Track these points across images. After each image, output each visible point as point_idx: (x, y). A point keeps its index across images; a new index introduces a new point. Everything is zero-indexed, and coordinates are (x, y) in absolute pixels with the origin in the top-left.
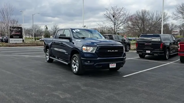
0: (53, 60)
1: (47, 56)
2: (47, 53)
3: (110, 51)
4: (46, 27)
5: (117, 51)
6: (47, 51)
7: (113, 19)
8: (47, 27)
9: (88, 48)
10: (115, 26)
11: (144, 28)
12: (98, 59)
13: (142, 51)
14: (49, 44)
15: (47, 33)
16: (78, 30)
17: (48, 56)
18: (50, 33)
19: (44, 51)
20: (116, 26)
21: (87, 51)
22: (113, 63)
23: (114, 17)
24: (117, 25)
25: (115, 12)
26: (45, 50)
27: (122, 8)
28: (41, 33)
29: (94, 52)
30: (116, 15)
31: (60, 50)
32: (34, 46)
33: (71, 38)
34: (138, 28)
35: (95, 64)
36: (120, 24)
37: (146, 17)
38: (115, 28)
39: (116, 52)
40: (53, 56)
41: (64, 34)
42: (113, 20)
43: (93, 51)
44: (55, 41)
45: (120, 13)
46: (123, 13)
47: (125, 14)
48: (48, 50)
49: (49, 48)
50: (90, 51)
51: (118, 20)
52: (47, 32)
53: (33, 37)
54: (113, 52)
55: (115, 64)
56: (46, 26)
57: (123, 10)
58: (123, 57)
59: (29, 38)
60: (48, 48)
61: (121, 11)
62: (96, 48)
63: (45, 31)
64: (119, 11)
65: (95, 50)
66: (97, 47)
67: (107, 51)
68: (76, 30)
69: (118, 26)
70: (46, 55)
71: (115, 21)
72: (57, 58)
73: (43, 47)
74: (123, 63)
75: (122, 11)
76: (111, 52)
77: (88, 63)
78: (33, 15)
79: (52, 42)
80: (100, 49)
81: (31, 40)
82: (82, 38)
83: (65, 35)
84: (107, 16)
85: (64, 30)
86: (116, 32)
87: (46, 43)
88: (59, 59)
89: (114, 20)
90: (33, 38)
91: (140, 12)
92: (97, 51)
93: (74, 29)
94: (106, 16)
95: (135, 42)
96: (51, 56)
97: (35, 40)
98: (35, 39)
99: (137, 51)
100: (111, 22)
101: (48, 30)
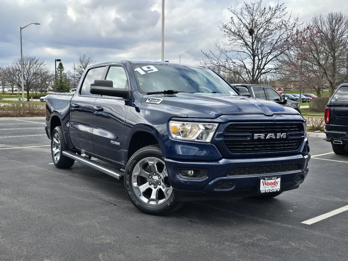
0: (73, 160)
1: (54, 149)
2: (55, 140)
3: (262, 136)
4: (58, 63)
5: (283, 135)
6: (56, 131)
7: (249, 40)
8: (61, 65)
9: (188, 126)
10: (254, 61)
11: (334, 65)
12: (222, 161)
13: (344, 135)
14: (63, 111)
15: (61, 82)
16: (152, 67)
17: (57, 148)
18: (69, 80)
19: (47, 133)
20: (259, 60)
21: (185, 136)
22: (270, 178)
23: (251, 32)
24: (260, 57)
25: (256, 18)
26: (49, 131)
27: (278, 8)
28: (44, 80)
29: (208, 140)
30: (259, 27)
31: (96, 132)
32: (22, 116)
33: (131, 93)
34: (316, 68)
35: (212, 182)
36: (270, 53)
37: (342, 34)
38: (256, 65)
39: (281, 139)
40: (74, 148)
41: (108, 79)
42: (249, 44)
43: (204, 136)
44: (79, 104)
45: (268, 21)
46: (278, 21)
47: (283, 25)
48: (57, 128)
49: (62, 123)
50: (193, 137)
51: (263, 44)
52: (62, 78)
53: (21, 92)
54: (271, 139)
55: (279, 180)
56: (59, 60)
57: (278, 13)
58: (301, 156)
59: (11, 94)
60: (59, 124)
61: (273, 15)
62: (217, 125)
63: (56, 75)
64: (269, 16)
65: (211, 134)
66: (220, 123)
67: (253, 136)
68: (145, 68)
69: (264, 60)
70: (53, 145)
71: (254, 46)
72: (84, 155)
73: (44, 118)
74: (302, 177)
75: (277, 15)
76: (265, 140)
77: (187, 175)
78: (21, 29)
79: (71, 106)
80: (227, 130)
81: (17, 99)
82: (165, 92)
83: (110, 84)
84: (233, 30)
85: (107, 67)
86: (257, 79)
87: (52, 109)
88: (93, 159)
89: (253, 44)
90: (21, 94)
91: (326, 19)
92: (219, 136)
93: (140, 65)
94: (230, 30)
95: (308, 107)
96: (67, 149)
97: (28, 100)
98: (29, 97)
99: (327, 134)
100: (245, 49)
101: (65, 71)
